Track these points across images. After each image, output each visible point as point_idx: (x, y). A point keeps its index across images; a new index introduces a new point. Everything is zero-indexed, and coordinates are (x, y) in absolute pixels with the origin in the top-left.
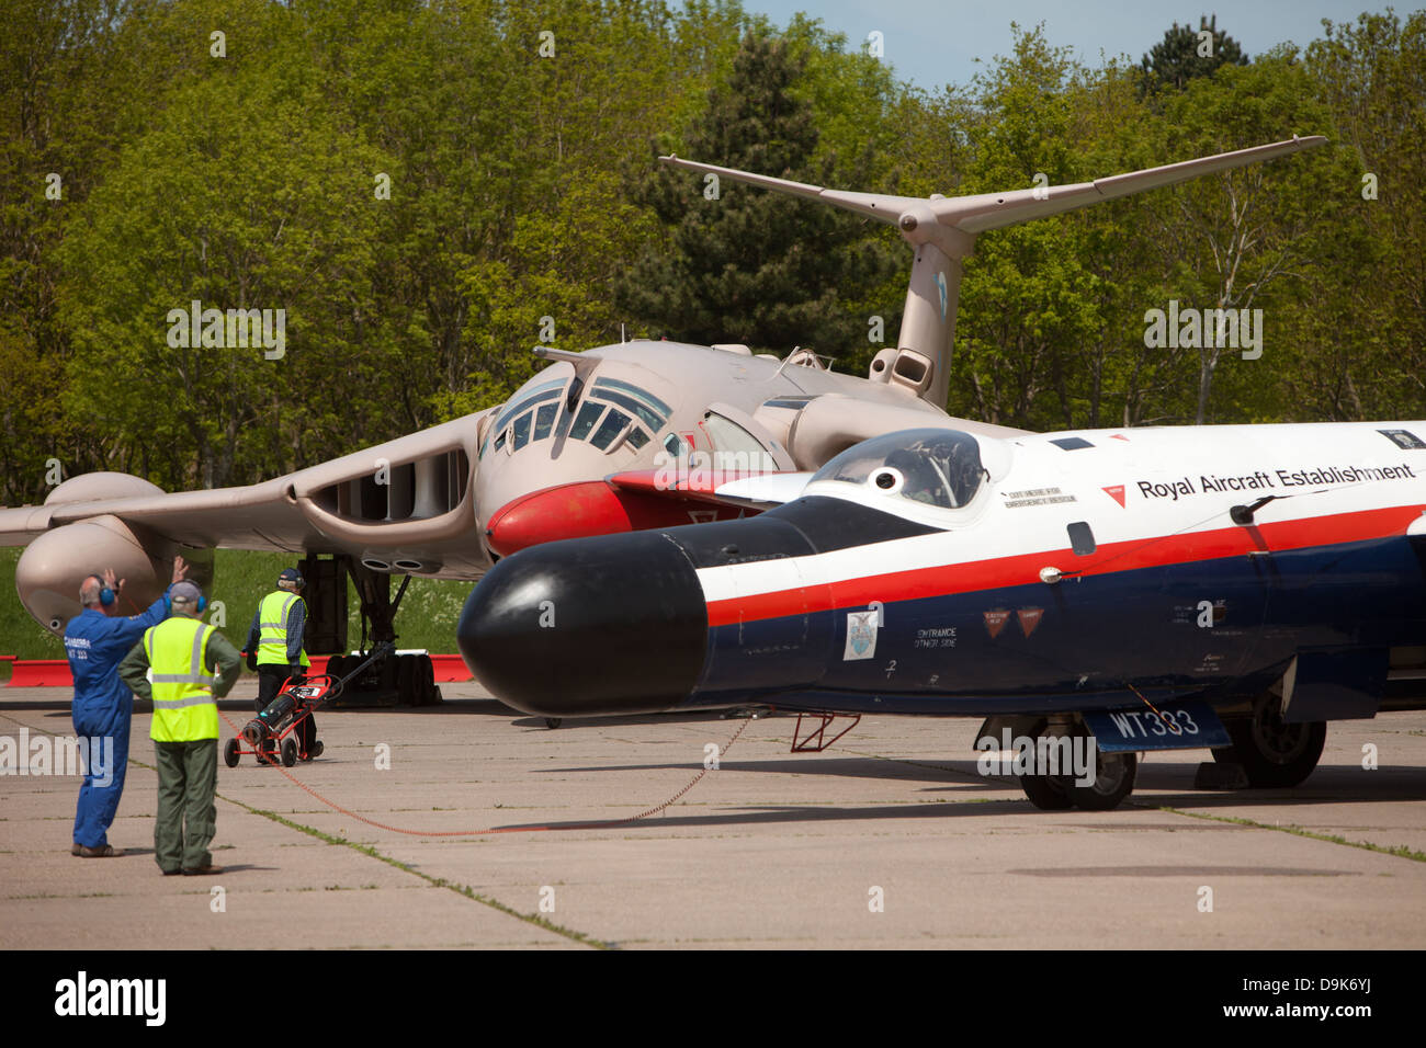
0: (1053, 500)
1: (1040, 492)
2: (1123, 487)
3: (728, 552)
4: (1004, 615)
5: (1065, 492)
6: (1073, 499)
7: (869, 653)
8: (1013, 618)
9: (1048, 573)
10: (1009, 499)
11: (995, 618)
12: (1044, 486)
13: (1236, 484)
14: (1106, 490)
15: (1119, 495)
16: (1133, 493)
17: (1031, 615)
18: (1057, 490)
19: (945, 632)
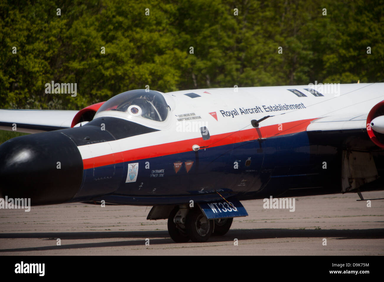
0: (194, 118)
1: (188, 115)
2: (215, 112)
3: (87, 139)
4: (180, 164)
5: (197, 115)
6: (200, 117)
7: (135, 180)
8: (183, 165)
9: (195, 147)
10: (178, 118)
11: (178, 165)
12: (189, 113)
13: (251, 111)
14: (210, 113)
15: (215, 116)
16: (219, 115)
17: (189, 164)
18: (194, 114)
19: (161, 171)
